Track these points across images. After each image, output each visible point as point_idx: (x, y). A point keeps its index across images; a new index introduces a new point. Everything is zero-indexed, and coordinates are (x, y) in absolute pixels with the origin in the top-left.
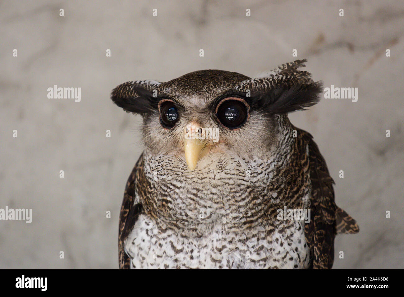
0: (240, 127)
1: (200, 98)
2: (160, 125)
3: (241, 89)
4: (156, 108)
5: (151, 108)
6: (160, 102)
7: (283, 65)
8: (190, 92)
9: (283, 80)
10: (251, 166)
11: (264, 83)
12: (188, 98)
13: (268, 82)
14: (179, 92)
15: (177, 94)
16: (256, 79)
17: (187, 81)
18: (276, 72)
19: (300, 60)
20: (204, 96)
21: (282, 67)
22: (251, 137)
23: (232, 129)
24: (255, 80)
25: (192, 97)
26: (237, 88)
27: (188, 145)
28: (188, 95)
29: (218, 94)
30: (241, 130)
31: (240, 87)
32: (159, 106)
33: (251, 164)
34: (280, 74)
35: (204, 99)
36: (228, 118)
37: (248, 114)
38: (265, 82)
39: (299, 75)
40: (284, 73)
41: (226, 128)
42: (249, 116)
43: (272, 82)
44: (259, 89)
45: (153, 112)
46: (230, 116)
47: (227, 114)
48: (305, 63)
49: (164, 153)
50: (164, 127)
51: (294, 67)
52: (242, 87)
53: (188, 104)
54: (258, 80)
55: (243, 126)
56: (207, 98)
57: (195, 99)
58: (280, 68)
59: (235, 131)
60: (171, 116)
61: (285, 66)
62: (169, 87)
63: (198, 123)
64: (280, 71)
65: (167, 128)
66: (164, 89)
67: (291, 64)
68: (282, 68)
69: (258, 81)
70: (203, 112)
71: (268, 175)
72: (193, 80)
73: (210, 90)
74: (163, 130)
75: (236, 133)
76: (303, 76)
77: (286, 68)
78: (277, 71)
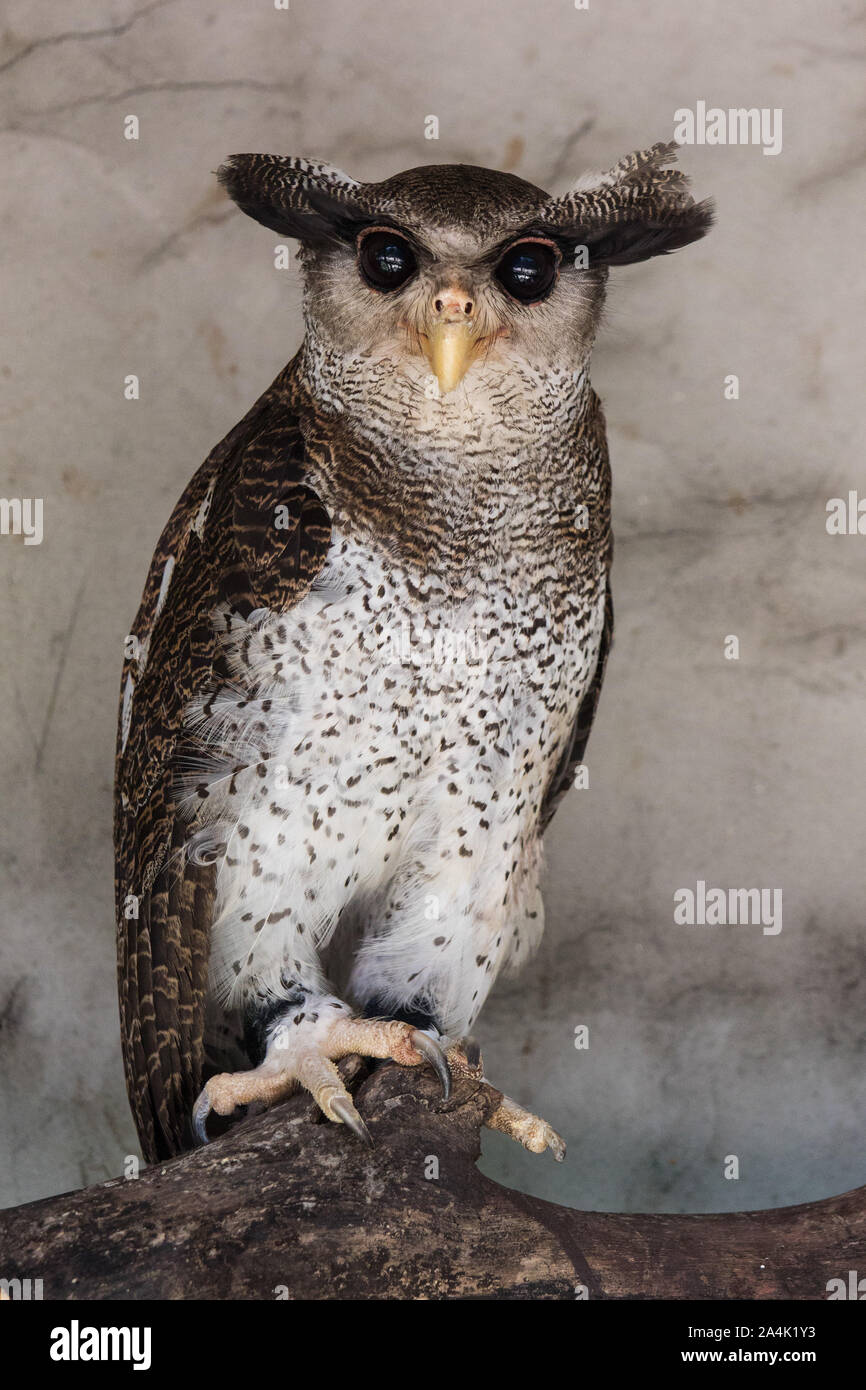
0: (543, 300)
1: (467, 233)
2: (359, 279)
3: (552, 216)
4: (351, 239)
5: (336, 238)
6: (365, 230)
7: (629, 158)
8: (444, 219)
9: (634, 201)
10: (551, 385)
11: (596, 204)
12: (440, 230)
13: (603, 201)
14: (418, 215)
15: (414, 218)
16: (581, 195)
17: (432, 189)
18: (614, 177)
19: (664, 142)
20: (476, 230)
21: (626, 163)
22: (561, 322)
23: (527, 304)
24: (576, 197)
25: (450, 231)
26: (543, 215)
27: (447, 340)
28: (439, 226)
29: (510, 230)
30: (543, 305)
31: (549, 211)
32: (360, 239)
33: (550, 381)
34: (624, 183)
35: (476, 237)
36: (520, 277)
37: (557, 271)
38: (598, 201)
39: (664, 183)
40: (633, 180)
41: (515, 301)
42: (559, 275)
43: (613, 200)
44: (585, 221)
45: (339, 247)
46: (524, 274)
47: (519, 269)
48: (675, 151)
49: (363, 349)
50: (370, 287)
51: (653, 165)
52: (554, 212)
53: (442, 247)
54: (585, 197)
55: (548, 296)
56: (482, 234)
57: (455, 236)
58: (622, 167)
59: (532, 309)
60: (391, 263)
61: (633, 162)
62: (393, 196)
63: (464, 290)
64: (623, 174)
65: (378, 290)
66: (378, 202)
67: (646, 155)
68: (627, 166)
69: (582, 200)
70: (475, 265)
71: (569, 413)
72: (445, 190)
73: (490, 218)
74: (367, 291)
75: (534, 313)
76: (673, 187)
77: (636, 167)
78: (616, 174)
